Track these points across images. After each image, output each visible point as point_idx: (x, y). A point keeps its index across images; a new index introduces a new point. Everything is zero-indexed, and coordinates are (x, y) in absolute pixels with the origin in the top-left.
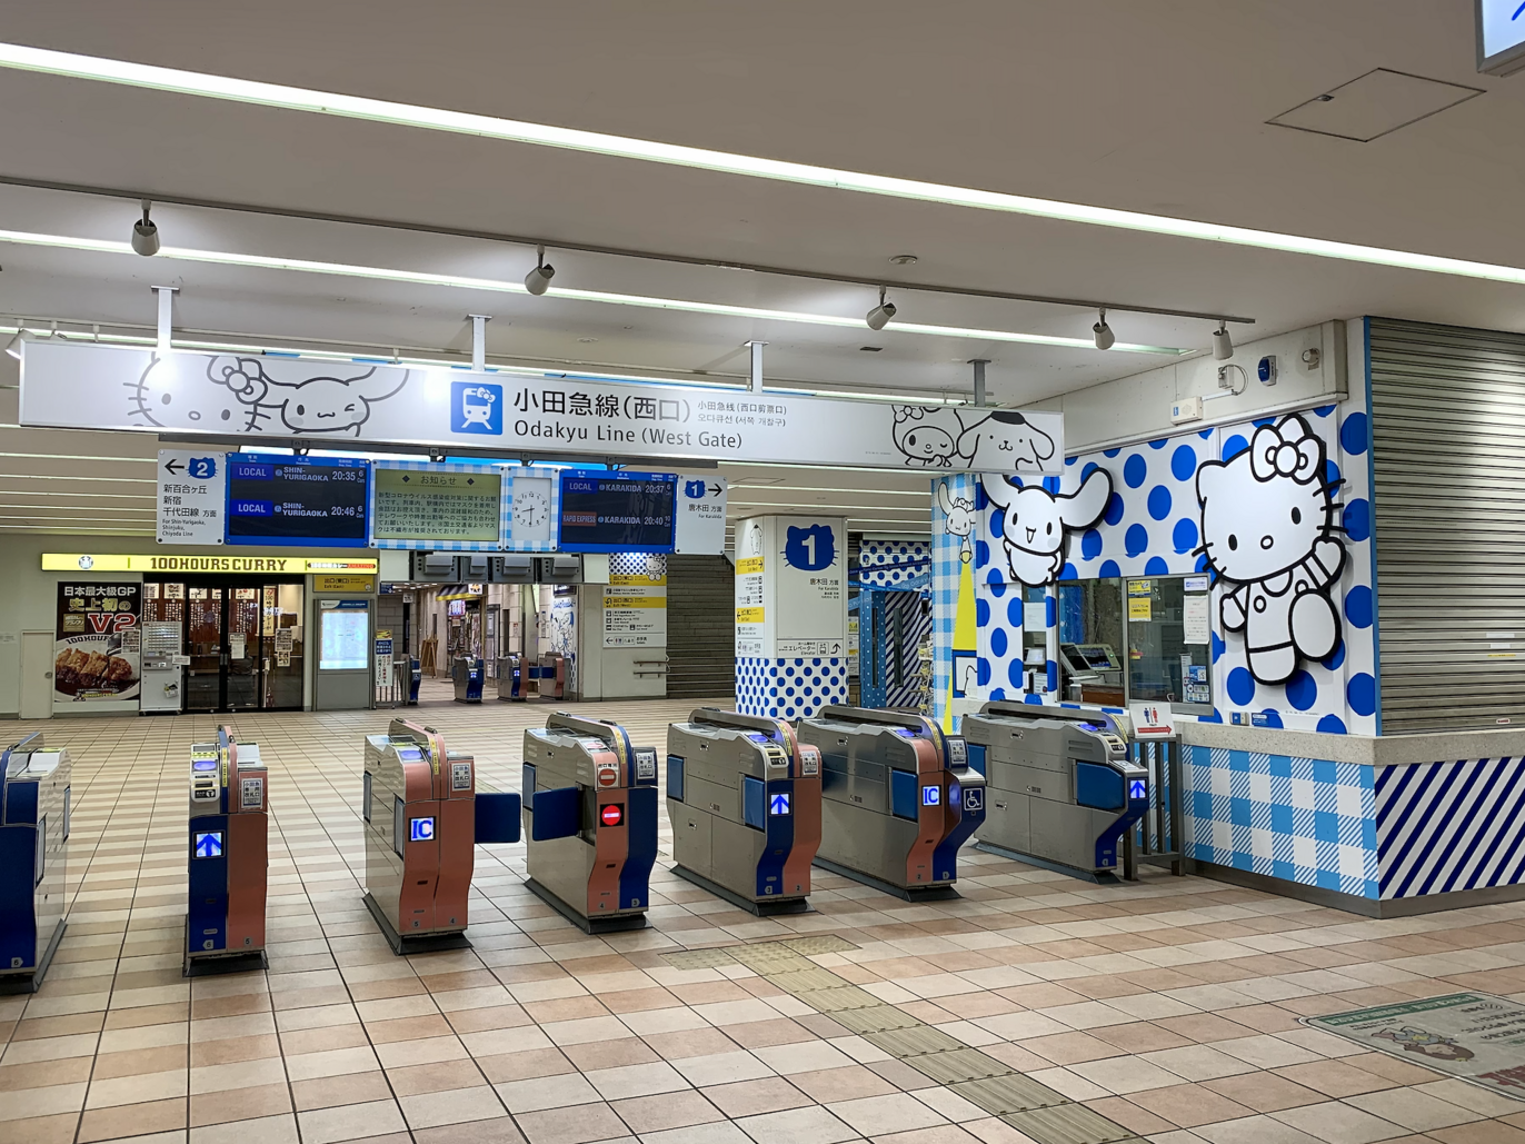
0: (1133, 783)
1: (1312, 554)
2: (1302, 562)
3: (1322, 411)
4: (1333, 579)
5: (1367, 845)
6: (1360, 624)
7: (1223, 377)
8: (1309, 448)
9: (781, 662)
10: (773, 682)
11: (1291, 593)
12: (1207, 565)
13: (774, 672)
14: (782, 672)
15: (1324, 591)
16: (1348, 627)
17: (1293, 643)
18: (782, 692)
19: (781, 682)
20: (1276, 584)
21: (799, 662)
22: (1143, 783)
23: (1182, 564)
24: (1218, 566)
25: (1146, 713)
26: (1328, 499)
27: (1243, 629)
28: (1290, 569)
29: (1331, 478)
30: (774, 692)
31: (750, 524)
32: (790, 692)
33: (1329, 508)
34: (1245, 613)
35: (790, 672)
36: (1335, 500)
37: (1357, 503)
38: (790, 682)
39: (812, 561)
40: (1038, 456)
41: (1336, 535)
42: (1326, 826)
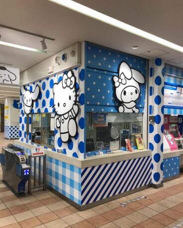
0: (25, 171)
1: (72, 108)
2: (70, 110)
3: (76, 69)
4: (77, 115)
5: (79, 190)
6: (82, 128)
7: (56, 60)
8: (73, 79)
9: (12, 127)
10: (10, 131)
11: (68, 119)
12: (54, 111)
13: (10, 129)
14: (12, 129)
15: (74, 119)
16: (79, 129)
17: (68, 132)
18: (12, 133)
19: (12, 131)
20: (66, 116)
21: (16, 127)
22: (28, 170)
23: (50, 110)
24: (56, 110)
25: (36, 149)
26: (76, 93)
27: (60, 127)
28: (68, 112)
29: (77, 87)
30: (10, 133)
31: (6, 99)
32: (14, 133)
33: (76, 96)
34: (60, 123)
35: (14, 129)
36: (78, 94)
37: (82, 94)
38: (14, 131)
39: (19, 107)
40: (11, 80)
41: (77, 103)
42: (72, 183)
